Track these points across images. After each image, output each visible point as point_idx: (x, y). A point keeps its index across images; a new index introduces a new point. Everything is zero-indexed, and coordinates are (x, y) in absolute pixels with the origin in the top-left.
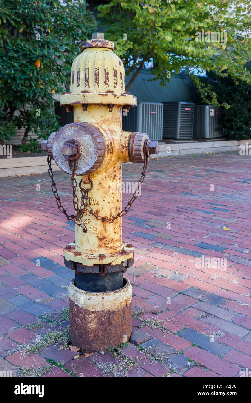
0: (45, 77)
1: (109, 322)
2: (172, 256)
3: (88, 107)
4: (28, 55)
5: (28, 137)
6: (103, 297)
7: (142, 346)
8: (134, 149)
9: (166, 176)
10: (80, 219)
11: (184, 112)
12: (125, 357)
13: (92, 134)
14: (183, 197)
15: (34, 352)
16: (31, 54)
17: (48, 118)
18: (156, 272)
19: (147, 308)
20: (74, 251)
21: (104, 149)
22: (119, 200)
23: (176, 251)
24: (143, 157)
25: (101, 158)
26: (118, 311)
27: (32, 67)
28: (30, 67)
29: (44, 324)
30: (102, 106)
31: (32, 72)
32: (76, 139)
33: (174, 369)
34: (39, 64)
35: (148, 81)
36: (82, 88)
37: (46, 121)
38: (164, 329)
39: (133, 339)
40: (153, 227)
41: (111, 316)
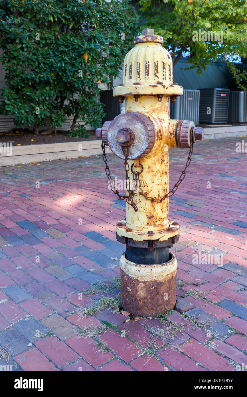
0: (92, 69)
1: (156, 291)
2: (211, 233)
3: (139, 97)
4: (76, 49)
5: (77, 123)
6: (151, 269)
7: (186, 313)
8: (181, 136)
9: (203, 158)
10: (131, 199)
11: (219, 98)
12: (171, 323)
13: (143, 123)
14: (220, 178)
15: (90, 315)
16: (80, 48)
17: (94, 106)
18: (196, 248)
19: (189, 280)
20: (125, 227)
21: (154, 136)
22: (167, 182)
23: (214, 229)
24: (189, 143)
25: (152, 144)
26: (165, 281)
27: (80, 60)
28: (79, 60)
29: (98, 291)
30: (152, 96)
31: (80, 64)
32: (129, 127)
33: (216, 335)
34: (86, 57)
35: (185, 69)
36: (133, 80)
37: (92, 109)
38: (206, 299)
39: (177, 307)
40: (192, 207)
41: (158, 286)
